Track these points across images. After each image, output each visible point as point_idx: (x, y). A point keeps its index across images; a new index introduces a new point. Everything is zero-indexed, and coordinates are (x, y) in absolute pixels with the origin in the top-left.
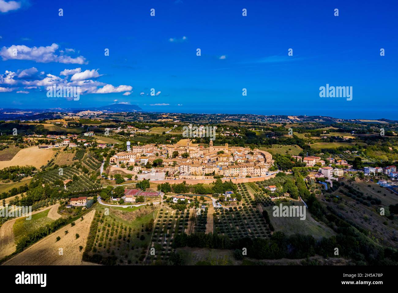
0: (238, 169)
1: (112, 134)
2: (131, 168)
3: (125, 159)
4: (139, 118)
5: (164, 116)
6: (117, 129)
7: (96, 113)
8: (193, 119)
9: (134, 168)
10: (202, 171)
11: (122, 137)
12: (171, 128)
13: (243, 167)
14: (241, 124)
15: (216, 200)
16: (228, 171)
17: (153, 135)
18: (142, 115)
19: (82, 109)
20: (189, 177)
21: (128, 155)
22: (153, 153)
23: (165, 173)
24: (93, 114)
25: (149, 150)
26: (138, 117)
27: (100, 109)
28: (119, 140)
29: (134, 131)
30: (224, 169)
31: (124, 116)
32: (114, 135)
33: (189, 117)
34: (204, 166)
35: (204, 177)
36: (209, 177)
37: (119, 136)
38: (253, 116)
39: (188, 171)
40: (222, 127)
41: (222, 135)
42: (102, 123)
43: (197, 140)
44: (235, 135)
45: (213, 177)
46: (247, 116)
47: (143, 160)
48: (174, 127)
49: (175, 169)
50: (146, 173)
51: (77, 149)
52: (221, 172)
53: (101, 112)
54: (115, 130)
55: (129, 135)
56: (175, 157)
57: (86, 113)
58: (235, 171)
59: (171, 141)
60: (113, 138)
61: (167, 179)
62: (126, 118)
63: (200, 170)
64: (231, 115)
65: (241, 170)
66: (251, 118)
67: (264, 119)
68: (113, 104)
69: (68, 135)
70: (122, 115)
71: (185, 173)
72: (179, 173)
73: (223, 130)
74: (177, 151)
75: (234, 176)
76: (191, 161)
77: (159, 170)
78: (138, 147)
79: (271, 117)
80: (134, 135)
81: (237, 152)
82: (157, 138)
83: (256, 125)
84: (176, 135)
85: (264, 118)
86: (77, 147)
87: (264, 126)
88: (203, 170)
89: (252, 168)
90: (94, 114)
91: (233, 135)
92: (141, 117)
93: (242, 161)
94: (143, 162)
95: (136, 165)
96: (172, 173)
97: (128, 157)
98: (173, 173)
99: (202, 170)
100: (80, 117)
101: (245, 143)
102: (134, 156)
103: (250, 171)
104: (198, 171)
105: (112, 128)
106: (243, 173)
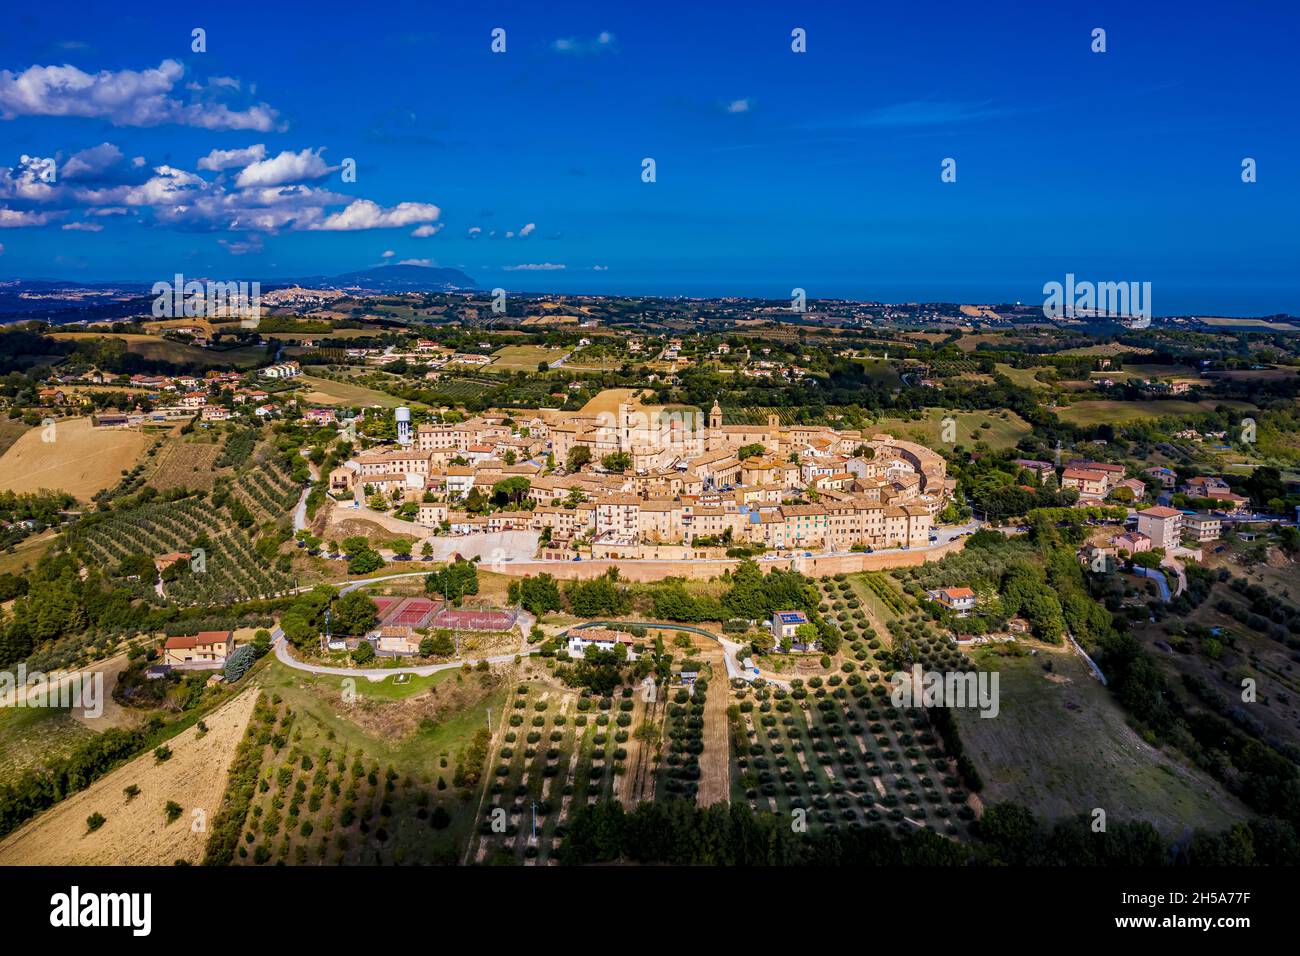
0: (821, 518)
1: (363, 371)
2: (410, 513)
3: (387, 477)
4: (464, 313)
5: (548, 306)
6: (381, 353)
7: (322, 295)
8: (644, 315)
9: (421, 513)
10: (683, 529)
11: (397, 379)
12: (568, 347)
13: (843, 512)
14: (806, 332)
15: (740, 647)
16: (781, 528)
17: (505, 374)
18: (474, 304)
19: (277, 284)
20: (629, 551)
21: (398, 462)
22: (495, 452)
23: (539, 534)
24: (312, 299)
25: (479, 438)
26: (460, 310)
27: (339, 283)
28: (388, 392)
29: (440, 358)
30: (767, 521)
31: (415, 306)
32: (370, 373)
33: (632, 310)
34: (691, 509)
35: (690, 551)
36: (709, 551)
37: (387, 378)
38: (845, 304)
39: (628, 527)
40: (745, 347)
41: (747, 373)
42: (335, 331)
43: (657, 394)
44: (791, 373)
45: (724, 550)
46: (825, 304)
47: (455, 479)
48: (577, 345)
49: (577, 518)
50: (466, 531)
51: (229, 429)
52: (754, 530)
53: (339, 294)
54: (375, 355)
55: (423, 375)
56: (578, 470)
57: (289, 295)
58: (812, 528)
59: (566, 397)
60: (365, 383)
61: (544, 555)
62: (422, 313)
63: (674, 524)
64: (770, 304)
65: (833, 522)
66: (838, 313)
67: (883, 317)
68: (381, 265)
69: (209, 374)
70: (406, 304)
71: (615, 536)
72: (592, 533)
73: (749, 356)
74: (585, 444)
75: (808, 545)
76: (638, 484)
77: (515, 520)
78: (437, 429)
79: (904, 309)
80: (439, 374)
81: (812, 449)
82: (518, 386)
83: (858, 335)
84: (586, 374)
85: (879, 313)
86: (231, 420)
87: (887, 339)
88: (687, 524)
89: (878, 515)
90: (315, 298)
91: (785, 372)
92: (472, 307)
93: (835, 483)
94: (456, 488)
95: (429, 499)
96: (565, 533)
97: (398, 466)
98: (571, 536)
99: (680, 524)
100: (267, 309)
101: (828, 403)
102: (423, 462)
103: (870, 526)
104: (666, 527)
105: (365, 351)
106: (840, 536)
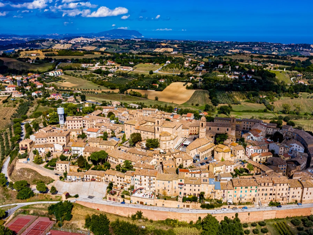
0: (254, 188)
1: (86, 73)
4: (135, 47)
5: (163, 44)
6: (94, 66)
7: (90, 40)
8: (196, 48)
9: (57, 166)
10: (178, 190)
11: (98, 76)
12: (162, 64)
13: (266, 184)
14: (253, 56)
16: (231, 192)
18: (138, 43)
19: (77, 36)
20: (149, 202)
22: (99, 132)
23: (107, 185)
24: (86, 41)
26: (134, 45)
28: (93, 82)
29: (115, 68)
30: (224, 188)
31: (119, 44)
32: (88, 73)
33: (193, 46)
34: (183, 180)
35: (181, 204)
36: (192, 204)
37: (94, 76)
38: (268, 44)
39: (150, 187)
40: (229, 65)
41: (229, 76)
42: (85, 55)
43: (193, 85)
44: (247, 77)
45: (200, 205)
46: (261, 44)
47: (75, 148)
48: (165, 63)
49: (125, 180)
50: (74, 179)
52: (216, 193)
53: (94, 40)
54: (92, 66)
55: (107, 75)
56: (134, 145)
57: (79, 40)
58: (248, 193)
60: (85, 78)
61: (108, 198)
62: (121, 47)
63: (174, 187)
64: (241, 44)
65: (261, 190)
66: (265, 48)
67: (282, 49)
69: (29, 74)
70: (116, 43)
71: (143, 191)
72: (132, 188)
73: (230, 69)
74: (139, 132)
75: (246, 201)
76: (160, 158)
77: (97, 176)
78: (76, 119)
79: (290, 46)
80: (113, 75)
81: (252, 135)
83: (273, 58)
84: (167, 76)
85: (280, 47)
87: (284, 59)
88: (181, 188)
89: (286, 187)
90: (87, 41)
91: (244, 76)
92: (137, 45)
93: (262, 158)
94: (76, 152)
96: (119, 186)
97: (52, 139)
98: (122, 188)
99: (177, 188)
100: (71, 45)
102: (63, 138)
103: (281, 192)
104: (170, 189)
105: (88, 65)
106: (264, 197)
